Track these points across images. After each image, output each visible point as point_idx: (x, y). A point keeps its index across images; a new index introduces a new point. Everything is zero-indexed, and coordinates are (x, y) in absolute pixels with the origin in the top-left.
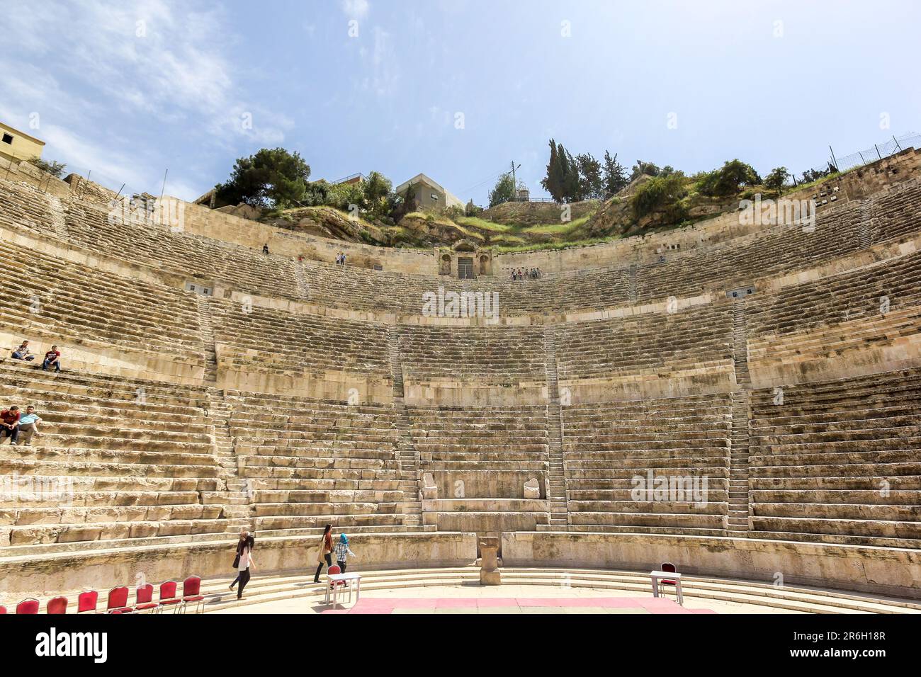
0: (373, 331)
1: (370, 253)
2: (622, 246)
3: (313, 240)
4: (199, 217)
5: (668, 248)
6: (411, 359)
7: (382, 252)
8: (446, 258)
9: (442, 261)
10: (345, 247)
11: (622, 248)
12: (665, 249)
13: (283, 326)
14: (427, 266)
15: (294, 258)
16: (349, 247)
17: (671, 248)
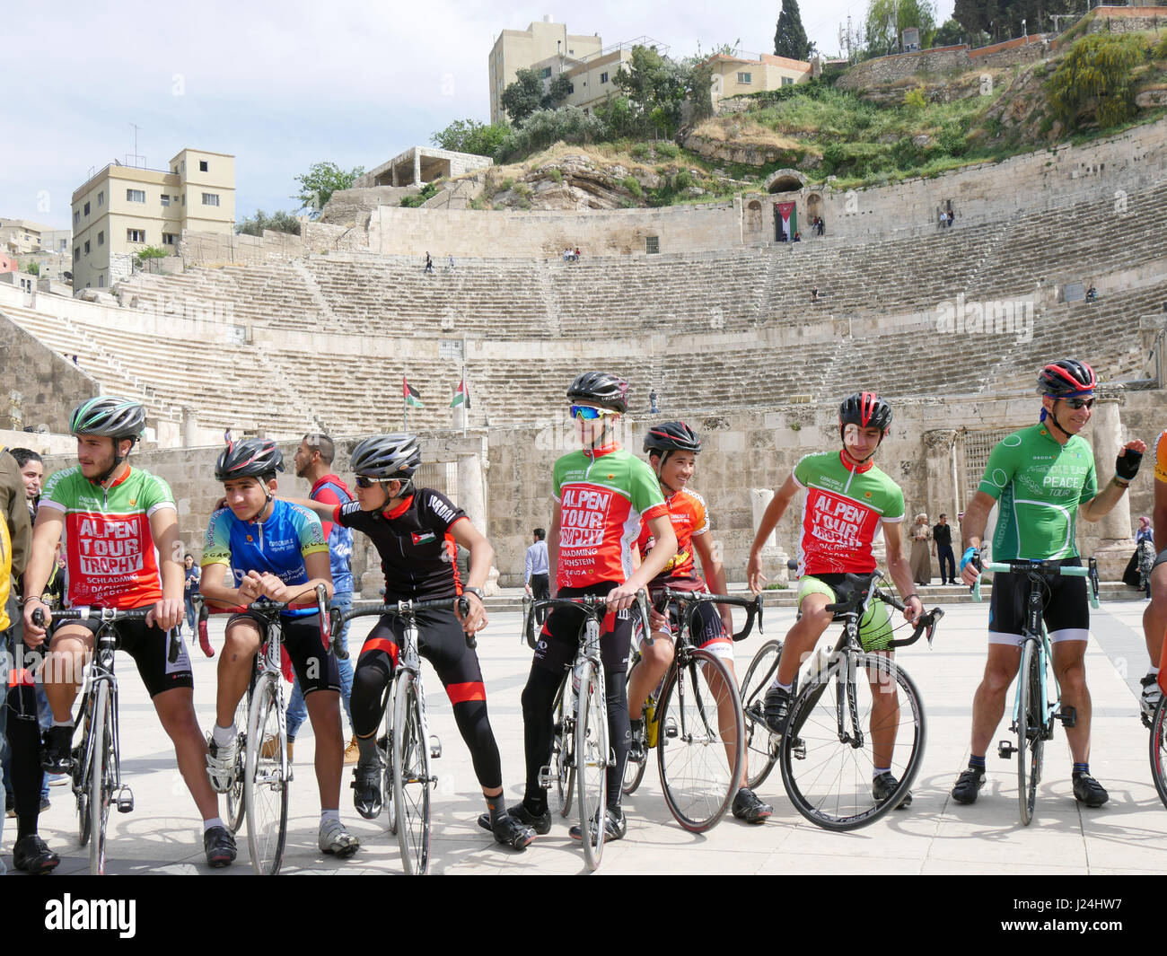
0: (634, 371)
1: (639, 220)
2: (1024, 167)
3: (558, 218)
4: (418, 223)
5: (1088, 170)
6: (672, 405)
7: (656, 216)
8: (754, 205)
9: (748, 211)
10: (603, 218)
11: (1023, 171)
12: (1084, 172)
13: (539, 382)
14: (725, 226)
15: (537, 259)
16: (608, 217)
17: (1091, 171)
